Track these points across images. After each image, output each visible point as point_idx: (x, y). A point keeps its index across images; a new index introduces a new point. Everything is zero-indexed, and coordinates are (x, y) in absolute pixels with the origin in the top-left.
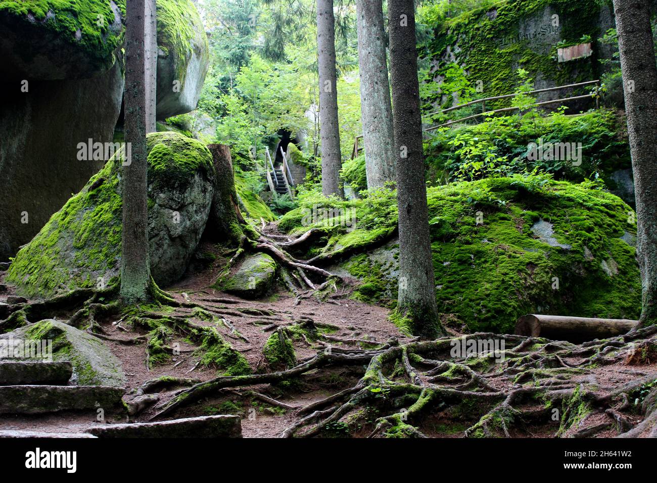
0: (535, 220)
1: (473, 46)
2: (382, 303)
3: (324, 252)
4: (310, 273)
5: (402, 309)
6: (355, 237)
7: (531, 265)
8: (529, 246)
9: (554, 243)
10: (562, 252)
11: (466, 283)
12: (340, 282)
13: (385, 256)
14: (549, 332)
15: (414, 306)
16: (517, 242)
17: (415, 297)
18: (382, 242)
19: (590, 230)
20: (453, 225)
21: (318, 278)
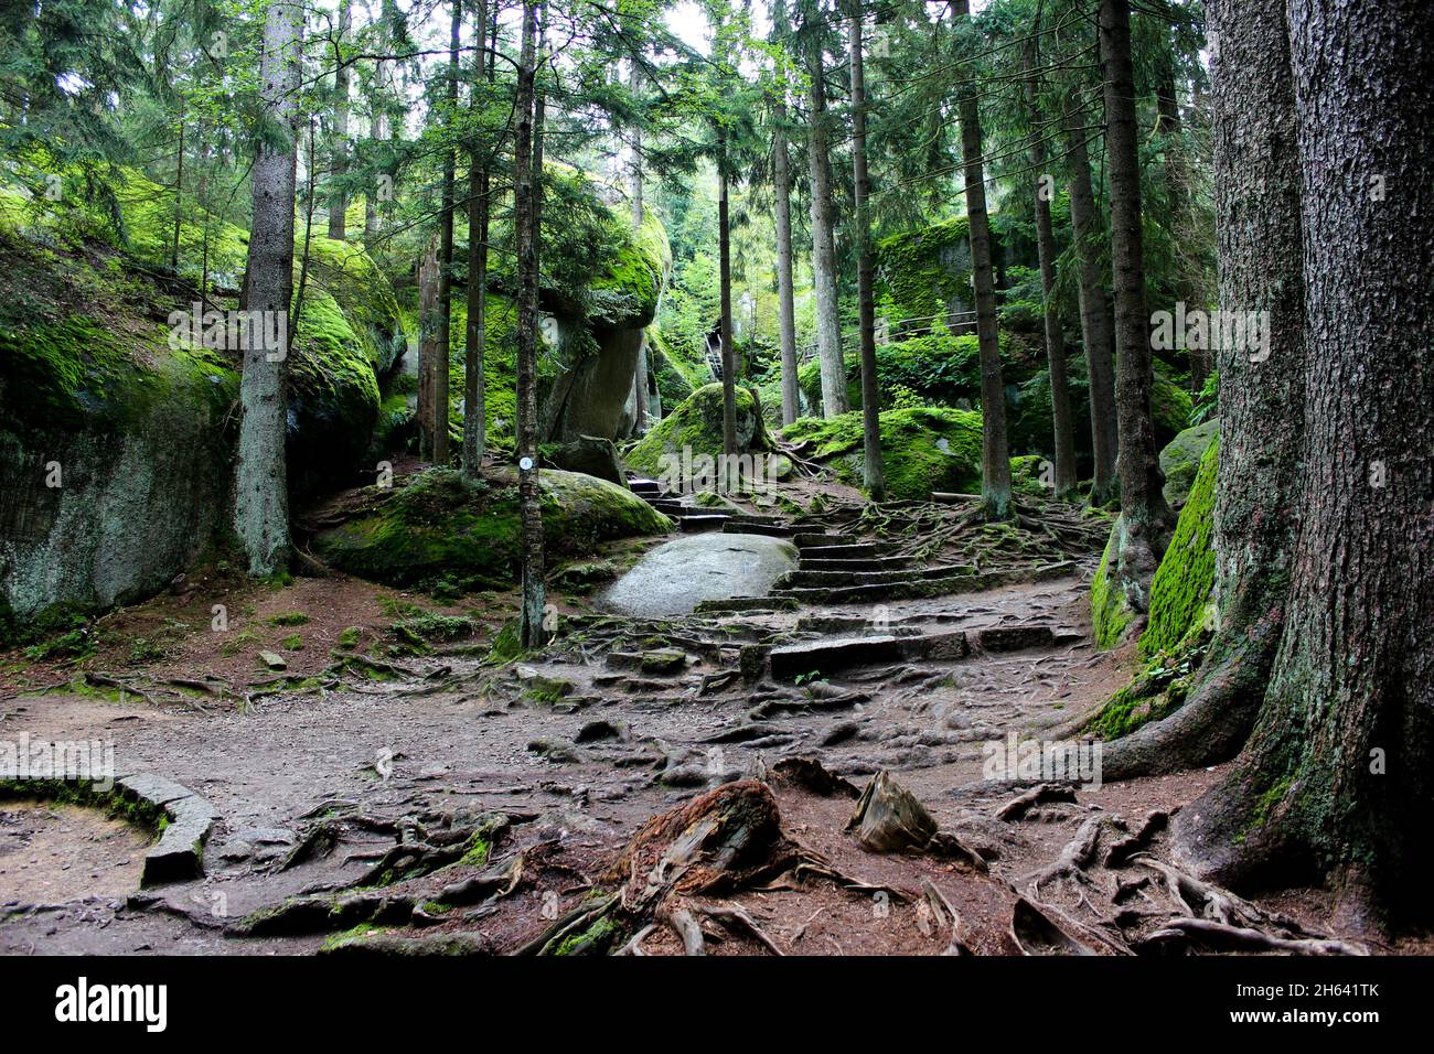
0: (938, 438)
1: (900, 267)
2: (852, 485)
3: (816, 455)
4: (811, 468)
5: (866, 488)
6: (833, 446)
7: (934, 465)
8: (934, 454)
9: (948, 452)
10: (952, 457)
11: (898, 475)
12: (827, 473)
13: (853, 458)
14: (939, 500)
15: (873, 487)
16: (927, 451)
17: (873, 482)
18: (850, 450)
19: (969, 444)
20: (891, 441)
21: (815, 470)
